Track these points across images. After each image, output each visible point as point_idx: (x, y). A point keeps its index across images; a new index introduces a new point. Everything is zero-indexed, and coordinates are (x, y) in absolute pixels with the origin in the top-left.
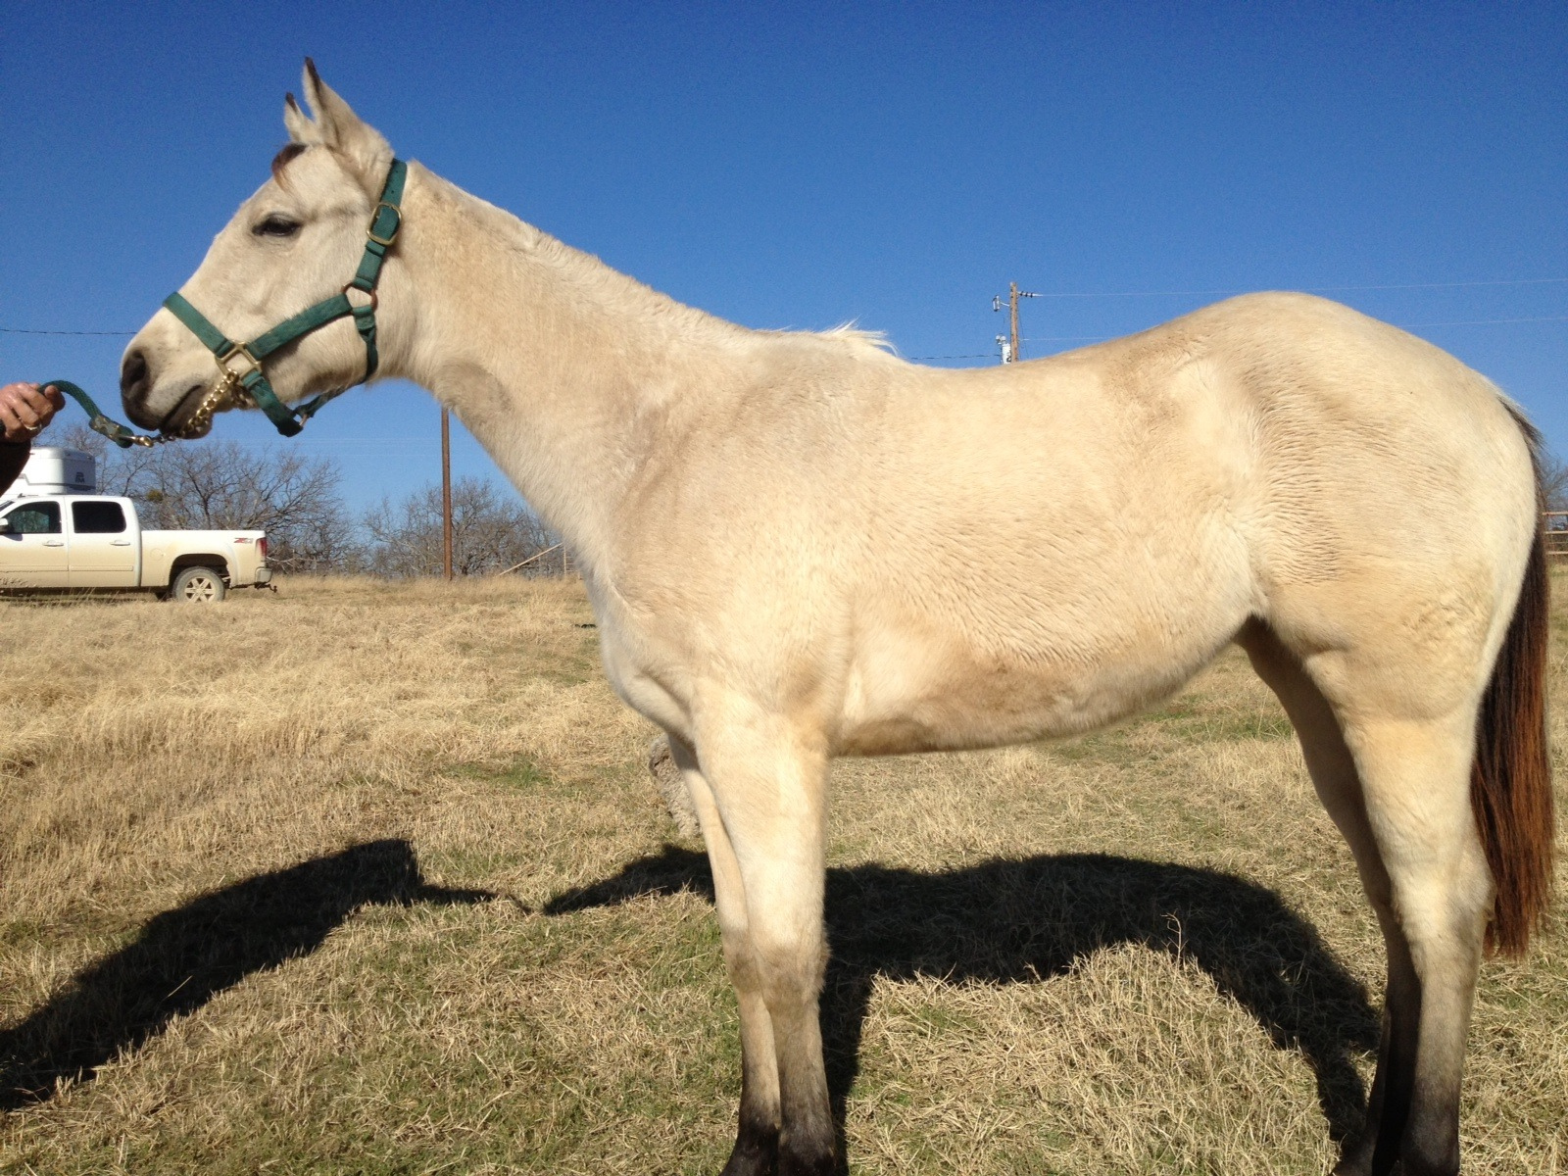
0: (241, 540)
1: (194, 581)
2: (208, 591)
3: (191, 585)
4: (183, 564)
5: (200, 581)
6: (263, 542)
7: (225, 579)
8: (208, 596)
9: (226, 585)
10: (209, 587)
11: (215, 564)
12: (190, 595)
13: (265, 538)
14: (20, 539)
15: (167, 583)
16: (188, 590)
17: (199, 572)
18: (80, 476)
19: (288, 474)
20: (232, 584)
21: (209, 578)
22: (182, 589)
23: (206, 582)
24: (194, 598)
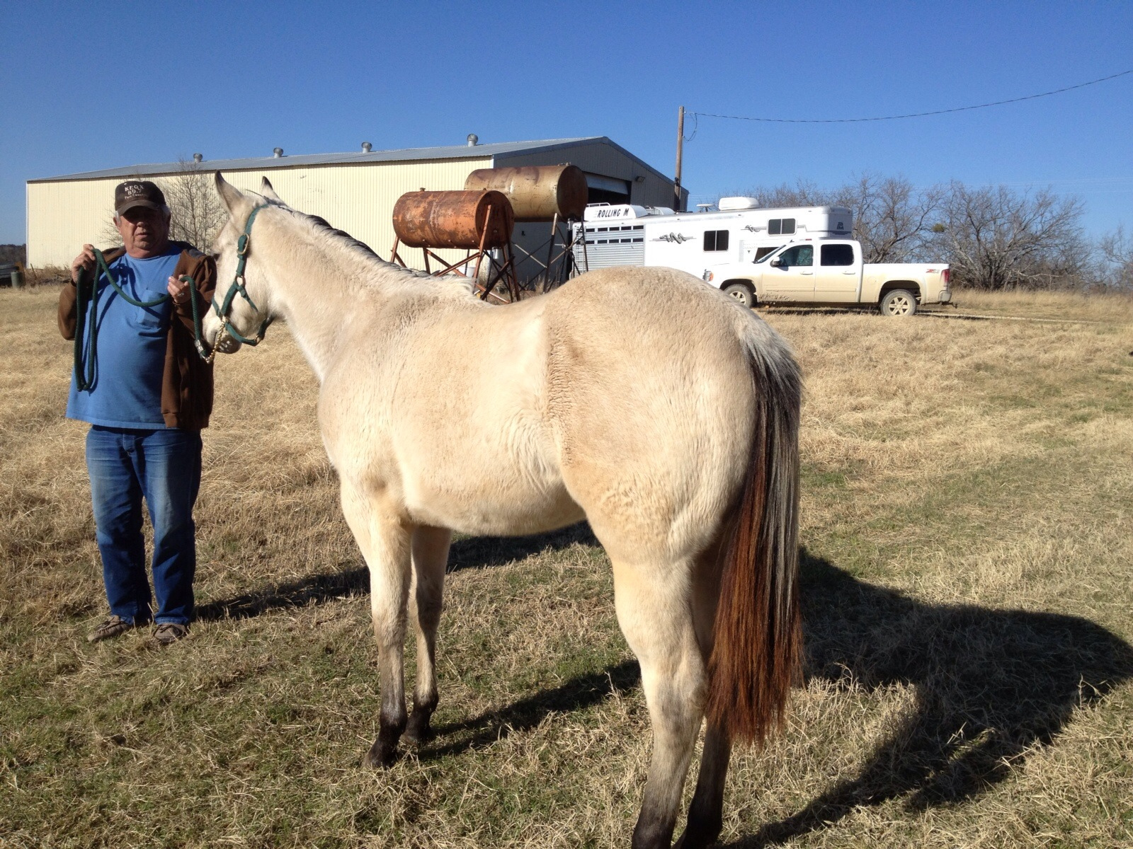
0: (931, 271)
1: (896, 300)
2: (905, 307)
3: (893, 302)
4: (889, 287)
5: (900, 299)
6: (947, 272)
7: (918, 298)
8: (904, 310)
9: (918, 302)
10: (906, 303)
11: (912, 288)
12: (892, 309)
13: (948, 270)
14: (787, 270)
15: (877, 300)
16: (891, 306)
17: (899, 293)
18: (840, 225)
19: (1042, 210)
20: (922, 302)
21: (906, 297)
22: (886, 306)
23: (904, 300)
24: (895, 311)
